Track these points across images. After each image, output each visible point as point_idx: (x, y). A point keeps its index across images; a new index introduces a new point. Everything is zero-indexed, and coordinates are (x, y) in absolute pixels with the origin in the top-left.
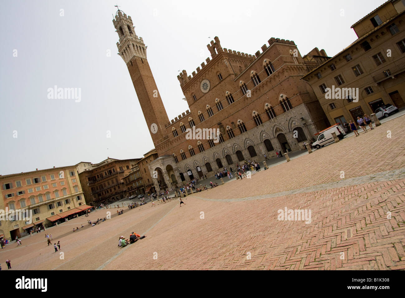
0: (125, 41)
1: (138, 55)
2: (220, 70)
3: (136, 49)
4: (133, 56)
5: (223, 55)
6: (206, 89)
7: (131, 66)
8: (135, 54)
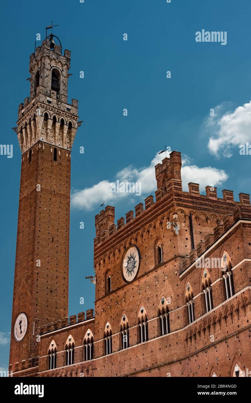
0: (34, 105)
1: (51, 140)
2: (162, 237)
3: (50, 127)
4: (37, 141)
5: (175, 202)
6: (131, 272)
7: (28, 161)
8: (43, 138)
